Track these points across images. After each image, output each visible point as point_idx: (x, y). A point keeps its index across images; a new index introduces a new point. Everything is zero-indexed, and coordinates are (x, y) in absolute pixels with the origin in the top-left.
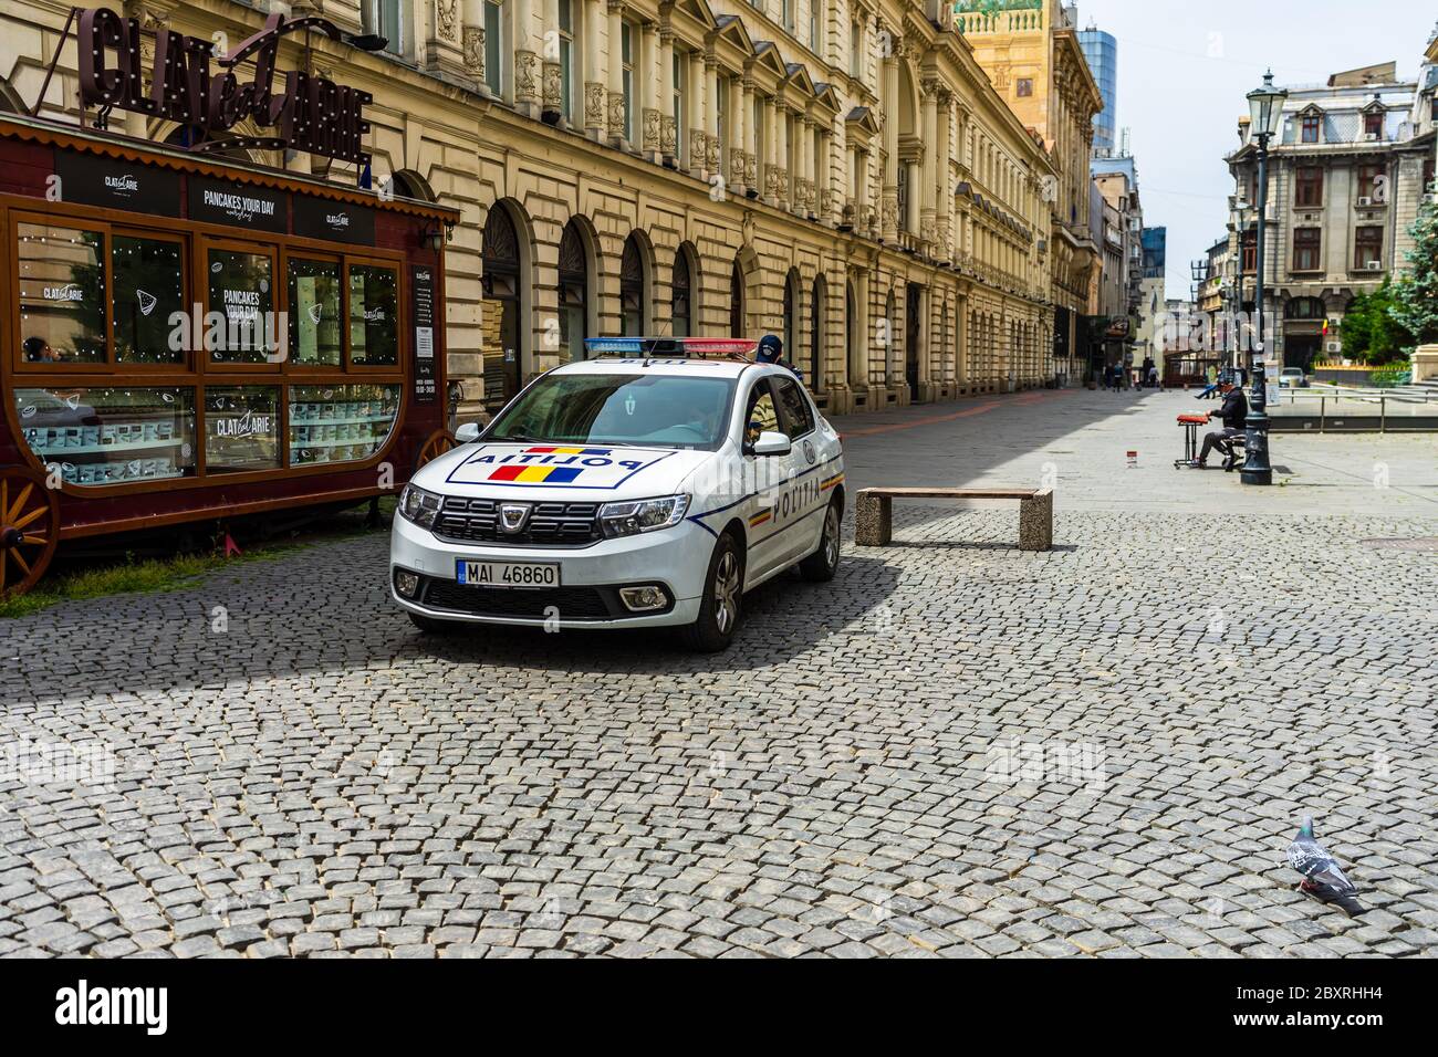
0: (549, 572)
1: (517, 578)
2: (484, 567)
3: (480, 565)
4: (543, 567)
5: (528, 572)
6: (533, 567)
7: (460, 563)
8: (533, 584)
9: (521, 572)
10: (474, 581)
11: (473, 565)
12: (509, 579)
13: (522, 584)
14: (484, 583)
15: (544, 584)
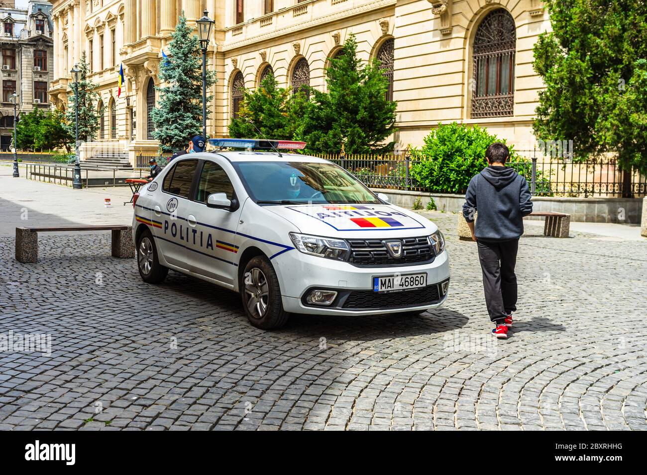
0: (422, 278)
1: (407, 284)
2: (389, 280)
3: (387, 279)
4: (419, 276)
5: (412, 279)
6: (414, 276)
7: (375, 279)
8: (414, 286)
9: (409, 280)
10: (384, 289)
11: (383, 279)
12: (403, 285)
13: (409, 287)
14: (389, 289)
15: (419, 286)
